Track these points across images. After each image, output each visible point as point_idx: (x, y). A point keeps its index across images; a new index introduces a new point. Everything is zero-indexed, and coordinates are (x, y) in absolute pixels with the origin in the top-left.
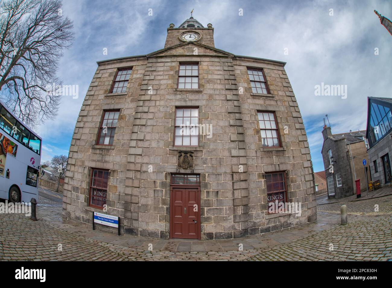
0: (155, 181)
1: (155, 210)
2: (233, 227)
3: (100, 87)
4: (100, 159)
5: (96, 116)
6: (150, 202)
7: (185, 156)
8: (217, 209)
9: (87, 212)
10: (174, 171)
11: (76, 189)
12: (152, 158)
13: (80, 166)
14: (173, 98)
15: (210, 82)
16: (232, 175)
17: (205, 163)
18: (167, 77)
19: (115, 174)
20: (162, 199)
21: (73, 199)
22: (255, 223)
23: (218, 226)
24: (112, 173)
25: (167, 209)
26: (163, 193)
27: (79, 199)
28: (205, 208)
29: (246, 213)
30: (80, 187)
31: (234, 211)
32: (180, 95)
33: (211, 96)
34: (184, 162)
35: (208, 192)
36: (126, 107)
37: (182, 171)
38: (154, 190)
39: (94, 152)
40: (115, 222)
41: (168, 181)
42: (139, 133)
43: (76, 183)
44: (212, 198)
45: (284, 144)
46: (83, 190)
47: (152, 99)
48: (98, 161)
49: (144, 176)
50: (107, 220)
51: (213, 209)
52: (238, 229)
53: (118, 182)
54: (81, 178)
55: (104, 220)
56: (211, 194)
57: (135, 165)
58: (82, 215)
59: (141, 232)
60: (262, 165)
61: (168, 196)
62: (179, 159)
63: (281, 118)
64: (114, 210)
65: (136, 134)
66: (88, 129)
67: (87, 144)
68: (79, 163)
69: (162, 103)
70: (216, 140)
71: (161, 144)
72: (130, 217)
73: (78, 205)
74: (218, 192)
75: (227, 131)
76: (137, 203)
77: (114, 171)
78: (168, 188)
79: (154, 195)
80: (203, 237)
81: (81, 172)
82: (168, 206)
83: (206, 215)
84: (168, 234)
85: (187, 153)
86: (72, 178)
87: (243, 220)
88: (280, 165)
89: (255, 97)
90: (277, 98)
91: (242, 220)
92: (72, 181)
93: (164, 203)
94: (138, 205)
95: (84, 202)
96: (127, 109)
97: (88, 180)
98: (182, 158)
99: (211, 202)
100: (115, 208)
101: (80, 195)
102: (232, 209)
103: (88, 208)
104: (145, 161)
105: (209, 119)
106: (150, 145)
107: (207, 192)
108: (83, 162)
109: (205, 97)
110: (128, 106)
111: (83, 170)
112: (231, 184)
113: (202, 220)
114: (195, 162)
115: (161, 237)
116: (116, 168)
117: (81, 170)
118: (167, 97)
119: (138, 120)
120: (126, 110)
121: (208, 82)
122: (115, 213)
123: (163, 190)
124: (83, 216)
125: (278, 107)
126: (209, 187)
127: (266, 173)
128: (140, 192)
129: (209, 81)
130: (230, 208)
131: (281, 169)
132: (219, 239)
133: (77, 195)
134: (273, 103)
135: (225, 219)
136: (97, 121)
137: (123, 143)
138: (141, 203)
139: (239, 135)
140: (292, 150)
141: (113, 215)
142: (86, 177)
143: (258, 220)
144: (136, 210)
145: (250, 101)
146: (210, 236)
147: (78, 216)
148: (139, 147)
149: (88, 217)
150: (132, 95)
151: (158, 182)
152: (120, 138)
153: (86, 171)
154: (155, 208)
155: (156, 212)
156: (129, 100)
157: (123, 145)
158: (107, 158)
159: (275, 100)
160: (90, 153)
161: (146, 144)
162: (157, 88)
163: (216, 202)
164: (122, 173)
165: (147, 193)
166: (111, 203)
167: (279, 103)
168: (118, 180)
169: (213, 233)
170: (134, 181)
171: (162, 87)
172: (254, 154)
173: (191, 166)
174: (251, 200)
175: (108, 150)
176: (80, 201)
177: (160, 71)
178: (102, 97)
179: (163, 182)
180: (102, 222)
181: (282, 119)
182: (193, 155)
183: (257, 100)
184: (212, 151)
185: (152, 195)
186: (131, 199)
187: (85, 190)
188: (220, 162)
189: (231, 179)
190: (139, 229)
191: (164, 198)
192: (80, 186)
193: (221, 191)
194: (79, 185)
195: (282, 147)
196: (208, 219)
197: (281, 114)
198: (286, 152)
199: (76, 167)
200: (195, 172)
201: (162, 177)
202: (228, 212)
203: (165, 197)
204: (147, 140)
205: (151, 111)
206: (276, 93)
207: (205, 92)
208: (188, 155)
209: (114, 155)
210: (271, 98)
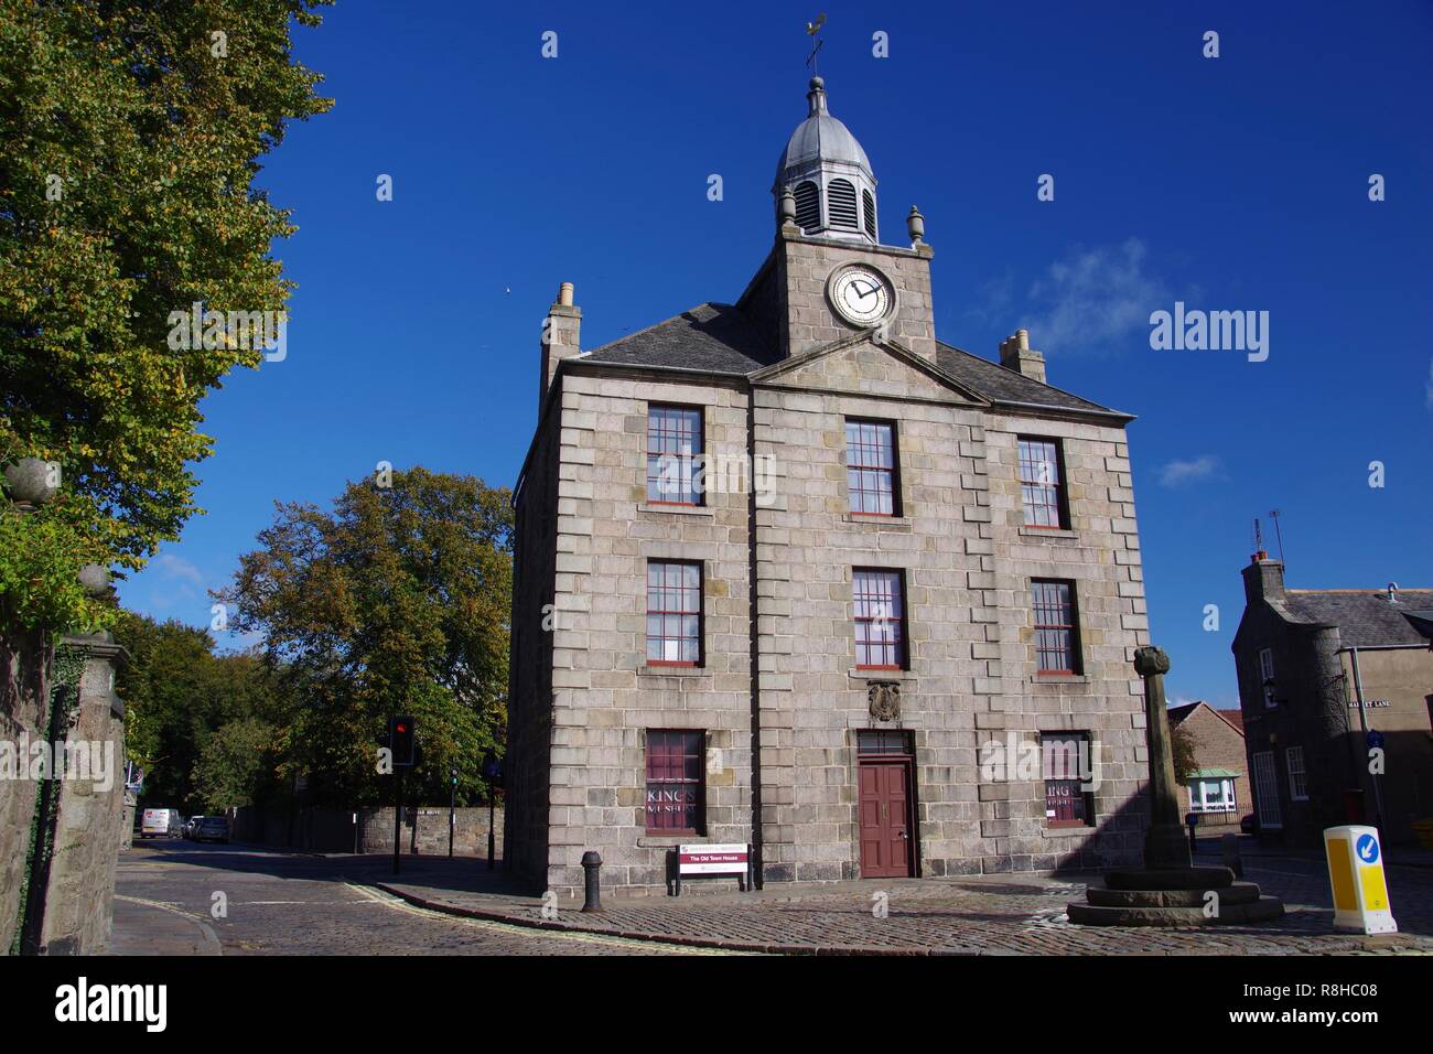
0: (825, 750)
1: (829, 815)
2: (980, 848)
3: (608, 471)
4: (673, 704)
5: (627, 575)
6: (818, 796)
7: (884, 693)
8: (948, 806)
9: (644, 853)
10: (863, 725)
11: (599, 796)
12: (815, 697)
13: (608, 728)
14: (846, 542)
15: (928, 499)
16: (976, 734)
17: (922, 708)
18: (820, 473)
19: (725, 739)
20: (843, 788)
21: (593, 828)
22: (1021, 843)
23: (953, 845)
24: (714, 737)
25: (854, 808)
26: (843, 775)
27: (615, 823)
28: (927, 804)
29: (1004, 819)
30: (616, 788)
31: (982, 810)
32: (860, 533)
33: (930, 541)
34: (883, 704)
35: (930, 770)
36: (722, 557)
37: (881, 725)
38: (826, 769)
39: (649, 686)
40: (740, 858)
41: (854, 747)
42: (776, 635)
43: (598, 782)
44: (939, 782)
45: (1086, 667)
46: (629, 795)
47: (794, 542)
48: (670, 710)
49: (803, 739)
50: (716, 859)
51: (942, 806)
52: (991, 852)
53: (735, 757)
54: (616, 762)
55: (710, 862)
56: (935, 773)
57: (780, 716)
58: (628, 867)
59: (800, 870)
60: (1035, 714)
61: (855, 780)
62: (870, 699)
63: (1087, 599)
64: (726, 829)
65: (771, 639)
66: (613, 619)
67: (620, 662)
68: (603, 721)
69: (820, 555)
70: (943, 655)
71: (832, 666)
72: (776, 839)
73: (612, 840)
74: (948, 770)
75: (966, 635)
76: (790, 804)
77: (720, 733)
78: (855, 763)
79: (827, 782)
80: (926, 868)
81: (613, 743)
82: (856, 803)
83: (928, 821)
84: (858, 867)
85: (887, 686)
86: (581, 768)
87: (1000, 834)
88: (1074, 718)
89: (1029, 539)
90: (1084, 540)
91: (998, 832)
92: (581, 777)
93: (848, 798)
94: (792, 807)
95: (633, 826)
96: (726, 562)
97: (642, 764)
98: (879, 696)
99: (936, 791)
100: (732, 825)
101: (616, 808)
102: (977, 806)
103: (651, 841)
104: (800, 706)
105: (928, 605)
106: (806, 666)
107: (928, 768)
108: (617, 716)
109: (919, 544)
110: (726, 555)
111: (621, 739)
112: (975, 753)
113: (922, 830)
114: (902, 706)
115: (844, 876)
116: (725, 723)
117: (611, 739)
118: (831, 538)
119: (770, 600)
120: (722, 566)
121: (923, 496)
122: (732, 836)
123: (843, 769)
124: (631, 869)
125: (1085, 567)
126: (932, 759)
127: (1041, 732)
128: (796, 777)
129: (926, 495)
130: (973, 806)
131: (1077, 727)
132: (955, 873)
133: (605, 812)
134: (1072, 556)
135: (964, 830)
136: (635, 591)
137: (734, 658)
138: (799, 802)
139: (990, 646)
140: (1106, 682)
141: (727, 843)
142: (636, 756)
143: (1028, 838)
144: (789, 820)
145: (1016, 551)
146: (939, 866)
147: (614, 872)
148: (784, 673)
149: (649, 867)
150: (728, 517)
151: (833, 750)
152: (725, 646)
153: (634, 741)
154: (830, 808)
155: (832, 819)
156: (724, 534)
157: (733, 666)
158: (694, 701)
159: (1080, 546)
160: (636, 689)
161: (798, 665)
162: (799, 509)
163: (946, 791)
164: (743, 736)
165: (810, 778)
166: (720, 812)
167: (1087, 554)
168: (734, 754)
169: (942, 861)
170: (781, 752)
171: (812, 506)
172: (1018, 689)
173: (896, 714)
174: (1011, 790)
175: (695, 680)
176: (618, 827)
177: (798, 446)
178: (627, 511)
179: (842, 750)
180: (703, 868)
181: (1091, 602)
182: (899, 688)
183: (1035, 549)
184: (936, 681)
185: (822, 782)
186: (778, 796)
187: (634, 792)
188: (952, 704)
189: (973, 741)
190: (798, 865)
191: (846, 785)
192: (618, 783)
193: (955, 767)
194: (611, 783)
195: (1082, 674)
196: (933, 828)
197: (1090, 588)
198: (1091, 688)
199: (592, 734)
200: (906, 726)
201: (838, 742)
202: (970, 814)
203: (850, 782)
204: (799, 655)
205: (796, 578)
206: (1084, 526)
207: (917, 529)
208: (890, 689)
209: (713, 691)
210: (1069, 542)
